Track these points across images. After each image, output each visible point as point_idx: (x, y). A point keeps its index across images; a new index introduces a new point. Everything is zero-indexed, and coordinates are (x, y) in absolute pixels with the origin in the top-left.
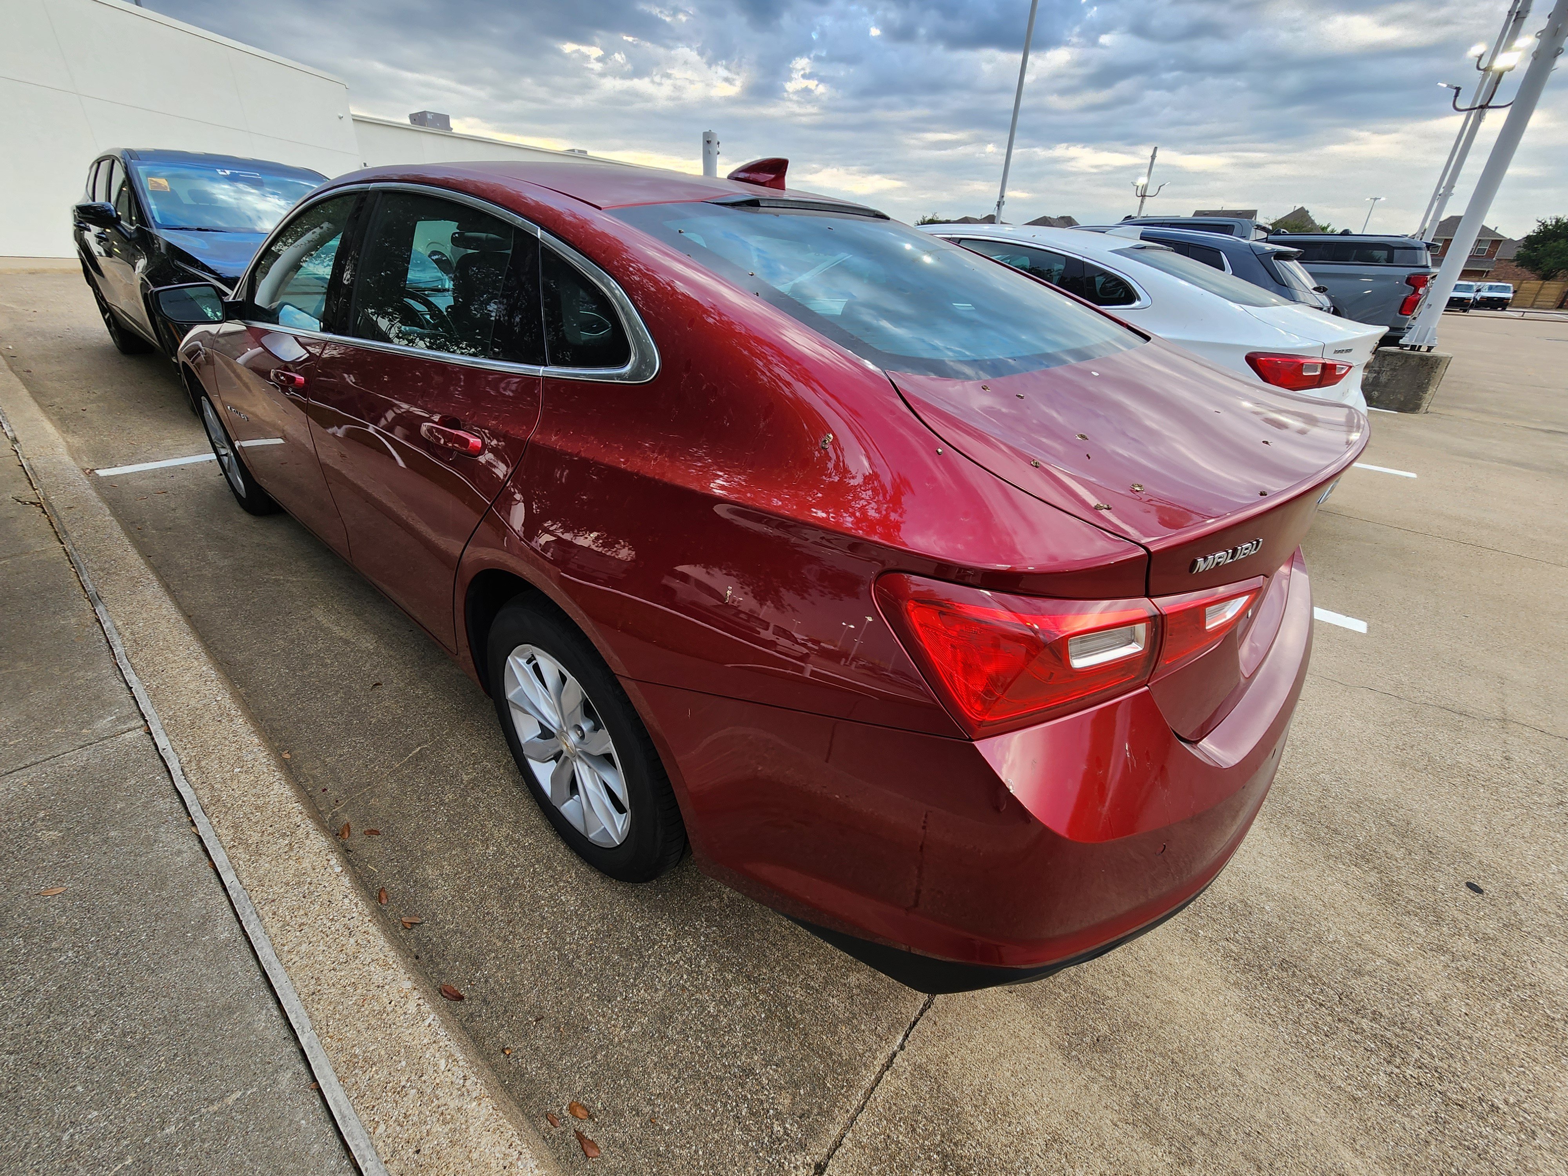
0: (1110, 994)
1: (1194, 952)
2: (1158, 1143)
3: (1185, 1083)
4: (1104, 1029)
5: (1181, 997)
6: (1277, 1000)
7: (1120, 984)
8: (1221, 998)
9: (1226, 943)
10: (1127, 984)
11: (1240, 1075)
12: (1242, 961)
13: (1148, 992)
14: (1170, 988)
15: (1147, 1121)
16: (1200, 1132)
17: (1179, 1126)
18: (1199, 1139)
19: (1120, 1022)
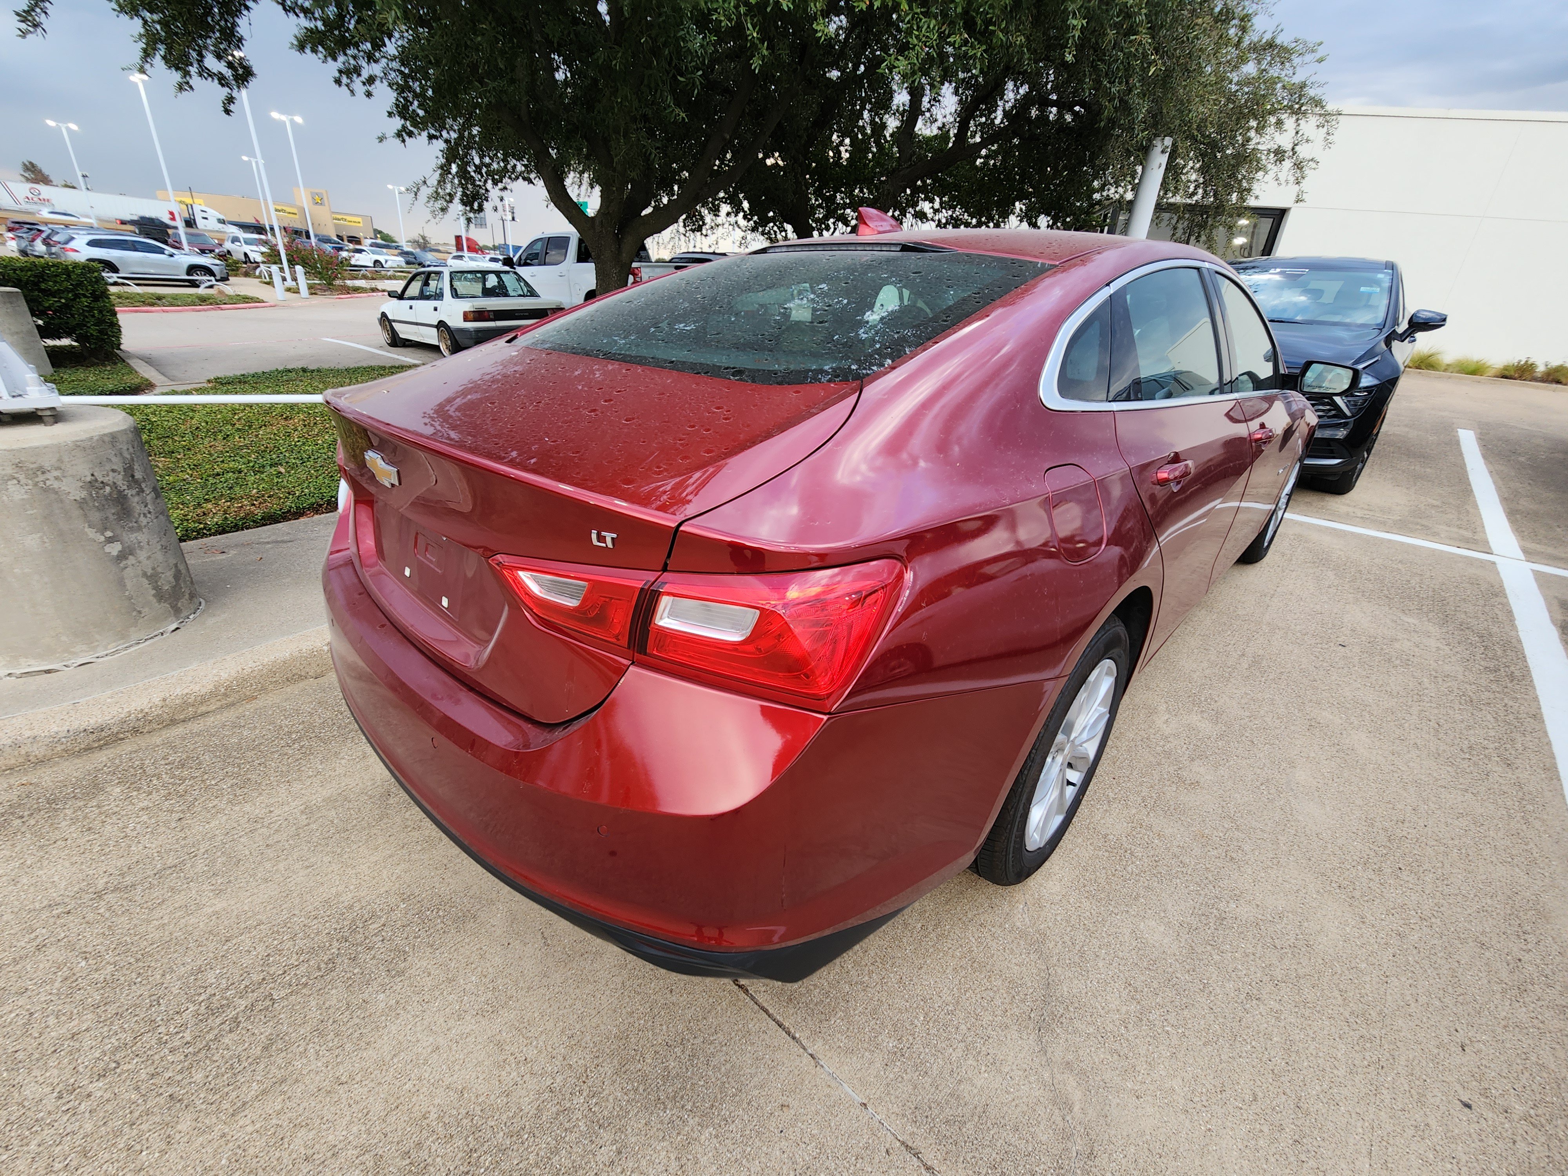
0: (408, 813)
1: (394, 888)
2: (324, 800)
3: (332, 830)
4: (391, 801)
5: (373, 859)
6: (317, 934)
7: (409, 823)
8: (352, 887)
9: (382, 923)
10: (406, 827)
11: (307, 867)
12: (361, 926)
13: (392, 838)
14: (384, 854)
15: (336, 800)
16: (308, 824)
17: (320, 815)
18: (305, 822)
19: (389, 812)
